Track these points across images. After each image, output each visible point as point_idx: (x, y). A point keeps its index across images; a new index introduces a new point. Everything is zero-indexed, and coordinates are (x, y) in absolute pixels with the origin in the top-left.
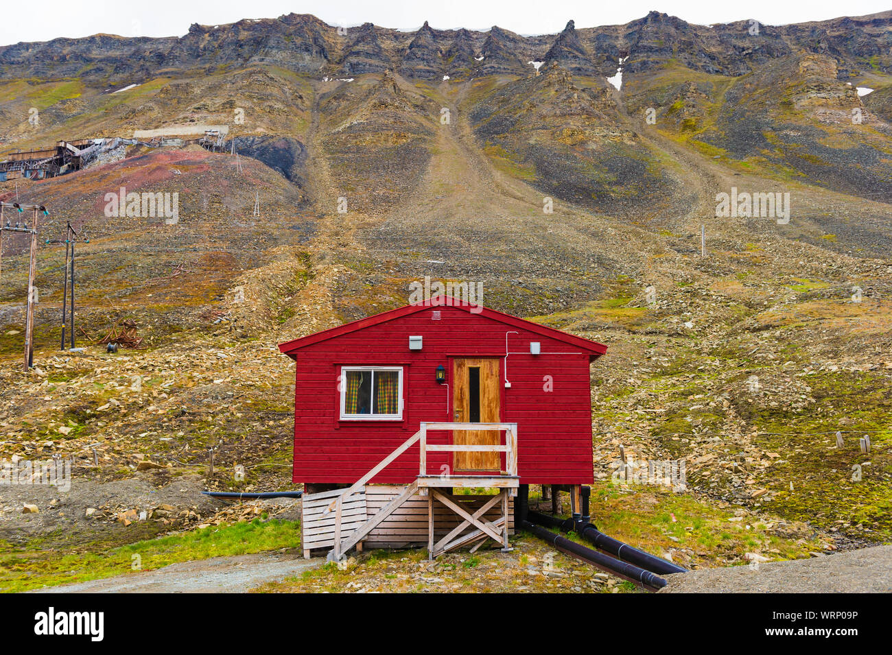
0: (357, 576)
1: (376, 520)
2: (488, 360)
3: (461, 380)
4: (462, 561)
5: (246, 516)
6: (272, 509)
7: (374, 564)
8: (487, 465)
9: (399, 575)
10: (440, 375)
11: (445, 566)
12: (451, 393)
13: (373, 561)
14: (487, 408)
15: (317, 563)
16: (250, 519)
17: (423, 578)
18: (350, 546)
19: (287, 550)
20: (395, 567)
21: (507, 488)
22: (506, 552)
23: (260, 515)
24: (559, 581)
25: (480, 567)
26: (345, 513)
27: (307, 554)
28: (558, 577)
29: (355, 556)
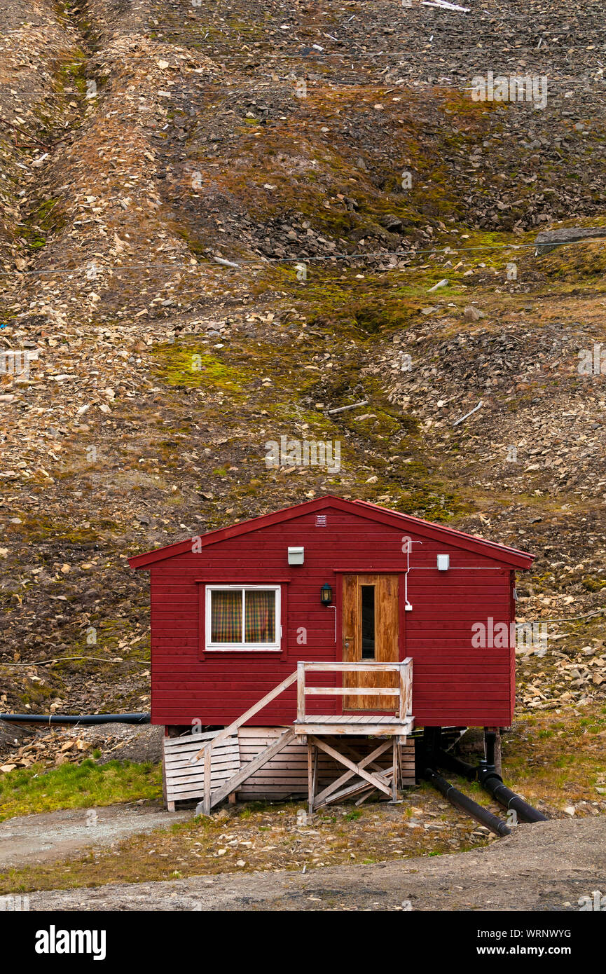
0: (229, 829)
1: (252, 768)
2: (385, 577)
3: (353, 601)
4: (345, 813)
5: (67, 753)
6: (103, 742)
7: (247, 817)
8: (382, 703)
9: (273, 828)
10: (326, 596)
11: (325, 819)
12: (340, 618)
13: (246, 813)
14: (383, 636)
15: (183, 816)
16: (73, 759)
17: (299, 831)
18: (222, 797)
19: (144, 802)
20: (270, 820)
21: (395, 736)
22: (394, 805)
23: (87, 751)
24: (437, 833)
25: (360, 820)
26: (214, 760)
27: (171, 807)
28: (437, 829)
29: (227, 809)
